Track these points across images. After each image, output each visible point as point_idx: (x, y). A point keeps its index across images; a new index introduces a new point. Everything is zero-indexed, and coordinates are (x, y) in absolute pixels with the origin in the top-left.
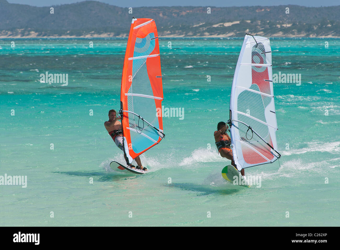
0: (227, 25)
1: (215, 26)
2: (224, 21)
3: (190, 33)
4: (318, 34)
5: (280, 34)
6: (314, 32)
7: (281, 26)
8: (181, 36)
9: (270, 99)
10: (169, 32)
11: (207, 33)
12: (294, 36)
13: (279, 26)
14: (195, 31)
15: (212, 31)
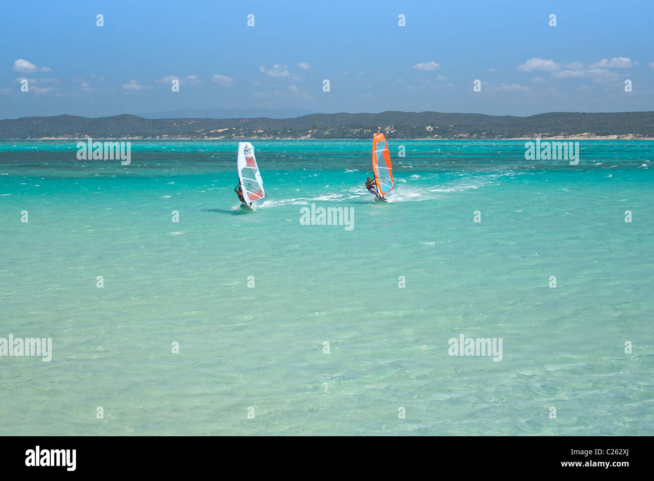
0: (220, 131)
1: (212, 132)
2: (218, 129)
3: (195, 137)
4: (281, 137)
5: (256, 137)
6: (278, 136)
7: (256, 132)
8: (189, 139)
9: (257, 170)
10: (180, 136)
11: (206, 137)
12: (265, 139)
13: (255, 132)
14: (198, 135)
15: (209, 135)
